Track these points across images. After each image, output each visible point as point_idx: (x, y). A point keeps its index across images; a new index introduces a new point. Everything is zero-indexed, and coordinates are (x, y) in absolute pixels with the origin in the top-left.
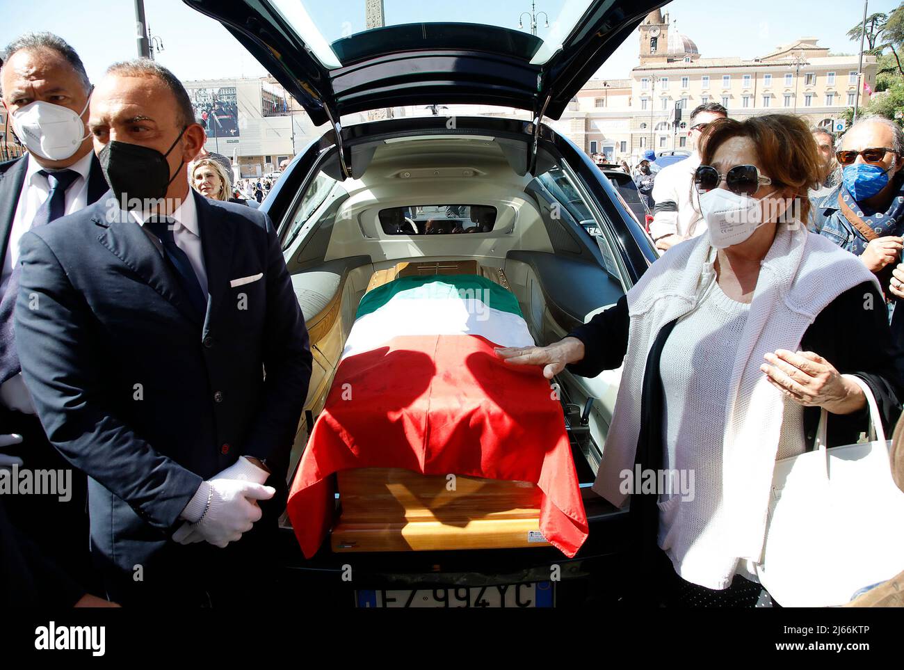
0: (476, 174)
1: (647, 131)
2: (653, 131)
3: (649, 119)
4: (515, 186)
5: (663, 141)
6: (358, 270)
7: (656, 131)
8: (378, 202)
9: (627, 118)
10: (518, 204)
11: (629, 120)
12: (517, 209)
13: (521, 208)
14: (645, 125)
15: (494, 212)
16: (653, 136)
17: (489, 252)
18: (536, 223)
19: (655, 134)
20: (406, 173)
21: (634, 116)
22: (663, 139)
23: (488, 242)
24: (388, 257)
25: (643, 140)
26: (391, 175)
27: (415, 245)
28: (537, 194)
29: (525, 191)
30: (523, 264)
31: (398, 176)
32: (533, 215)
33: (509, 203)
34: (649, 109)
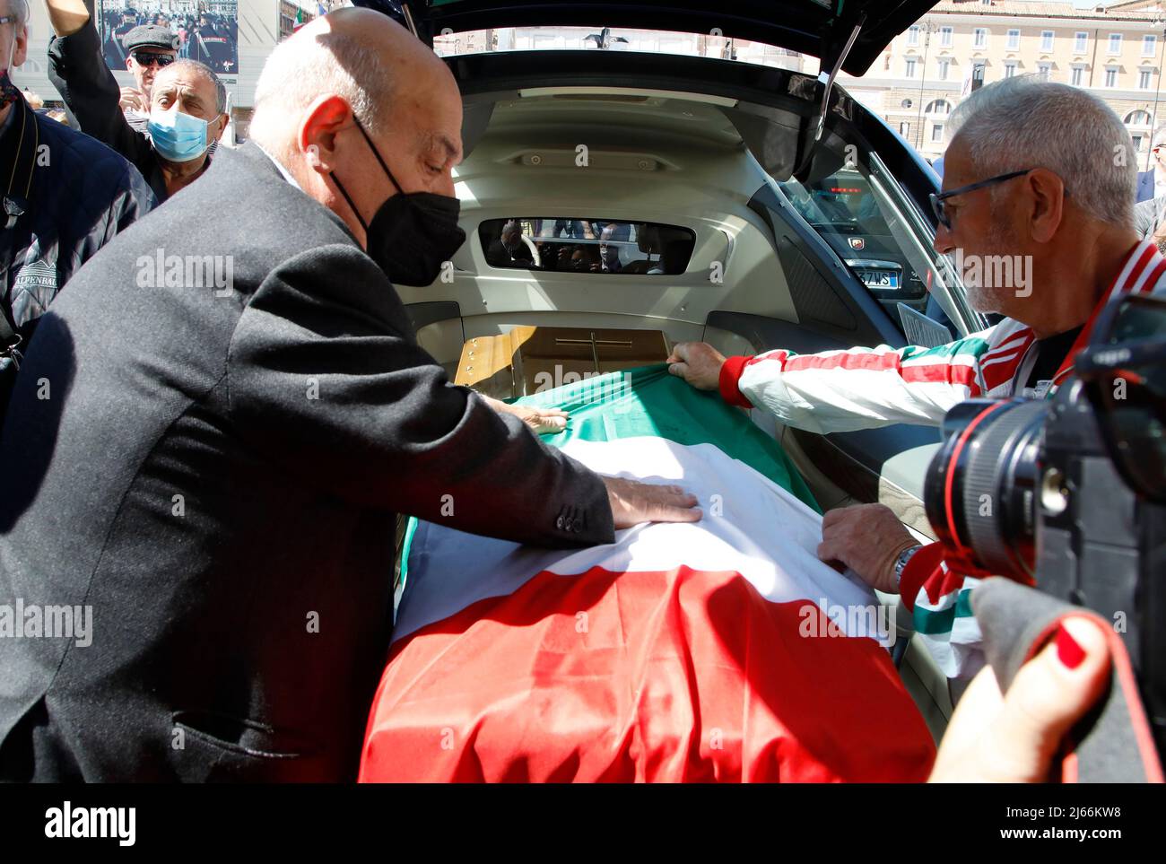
0: (660, 167)
1: (911, 112)
2: (923, 114)
3: (917, 93)
4: (730, 194)
5: (937, 131)
6: (434, 327)
7: (927, 114)
8: (479, 205)
9: (882, 89)
10: (733, 227)
11: (885, 92)
12: (731, 235)
13: (739, 236)
14: (910, 102)
15: (690, 237)
16: (921, 122)
17: (676, 312)
18: (764, 264)
19: (925, 119)
20: (534, 156)
21: (892, 87)
22: (937, 127)
23: (675, 294)
24: (490, 309)
25: (905, 127)
26: (505, 157)
27: (541, 290)
28: (770, 212)
29: (748, 205)
30: (736, 337)
31: (518, 161)
32: (761, 248)
33: (718, 225)
34: (917, 76)
